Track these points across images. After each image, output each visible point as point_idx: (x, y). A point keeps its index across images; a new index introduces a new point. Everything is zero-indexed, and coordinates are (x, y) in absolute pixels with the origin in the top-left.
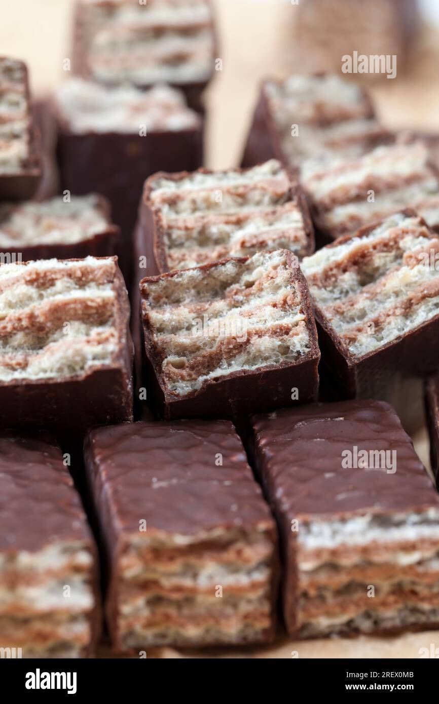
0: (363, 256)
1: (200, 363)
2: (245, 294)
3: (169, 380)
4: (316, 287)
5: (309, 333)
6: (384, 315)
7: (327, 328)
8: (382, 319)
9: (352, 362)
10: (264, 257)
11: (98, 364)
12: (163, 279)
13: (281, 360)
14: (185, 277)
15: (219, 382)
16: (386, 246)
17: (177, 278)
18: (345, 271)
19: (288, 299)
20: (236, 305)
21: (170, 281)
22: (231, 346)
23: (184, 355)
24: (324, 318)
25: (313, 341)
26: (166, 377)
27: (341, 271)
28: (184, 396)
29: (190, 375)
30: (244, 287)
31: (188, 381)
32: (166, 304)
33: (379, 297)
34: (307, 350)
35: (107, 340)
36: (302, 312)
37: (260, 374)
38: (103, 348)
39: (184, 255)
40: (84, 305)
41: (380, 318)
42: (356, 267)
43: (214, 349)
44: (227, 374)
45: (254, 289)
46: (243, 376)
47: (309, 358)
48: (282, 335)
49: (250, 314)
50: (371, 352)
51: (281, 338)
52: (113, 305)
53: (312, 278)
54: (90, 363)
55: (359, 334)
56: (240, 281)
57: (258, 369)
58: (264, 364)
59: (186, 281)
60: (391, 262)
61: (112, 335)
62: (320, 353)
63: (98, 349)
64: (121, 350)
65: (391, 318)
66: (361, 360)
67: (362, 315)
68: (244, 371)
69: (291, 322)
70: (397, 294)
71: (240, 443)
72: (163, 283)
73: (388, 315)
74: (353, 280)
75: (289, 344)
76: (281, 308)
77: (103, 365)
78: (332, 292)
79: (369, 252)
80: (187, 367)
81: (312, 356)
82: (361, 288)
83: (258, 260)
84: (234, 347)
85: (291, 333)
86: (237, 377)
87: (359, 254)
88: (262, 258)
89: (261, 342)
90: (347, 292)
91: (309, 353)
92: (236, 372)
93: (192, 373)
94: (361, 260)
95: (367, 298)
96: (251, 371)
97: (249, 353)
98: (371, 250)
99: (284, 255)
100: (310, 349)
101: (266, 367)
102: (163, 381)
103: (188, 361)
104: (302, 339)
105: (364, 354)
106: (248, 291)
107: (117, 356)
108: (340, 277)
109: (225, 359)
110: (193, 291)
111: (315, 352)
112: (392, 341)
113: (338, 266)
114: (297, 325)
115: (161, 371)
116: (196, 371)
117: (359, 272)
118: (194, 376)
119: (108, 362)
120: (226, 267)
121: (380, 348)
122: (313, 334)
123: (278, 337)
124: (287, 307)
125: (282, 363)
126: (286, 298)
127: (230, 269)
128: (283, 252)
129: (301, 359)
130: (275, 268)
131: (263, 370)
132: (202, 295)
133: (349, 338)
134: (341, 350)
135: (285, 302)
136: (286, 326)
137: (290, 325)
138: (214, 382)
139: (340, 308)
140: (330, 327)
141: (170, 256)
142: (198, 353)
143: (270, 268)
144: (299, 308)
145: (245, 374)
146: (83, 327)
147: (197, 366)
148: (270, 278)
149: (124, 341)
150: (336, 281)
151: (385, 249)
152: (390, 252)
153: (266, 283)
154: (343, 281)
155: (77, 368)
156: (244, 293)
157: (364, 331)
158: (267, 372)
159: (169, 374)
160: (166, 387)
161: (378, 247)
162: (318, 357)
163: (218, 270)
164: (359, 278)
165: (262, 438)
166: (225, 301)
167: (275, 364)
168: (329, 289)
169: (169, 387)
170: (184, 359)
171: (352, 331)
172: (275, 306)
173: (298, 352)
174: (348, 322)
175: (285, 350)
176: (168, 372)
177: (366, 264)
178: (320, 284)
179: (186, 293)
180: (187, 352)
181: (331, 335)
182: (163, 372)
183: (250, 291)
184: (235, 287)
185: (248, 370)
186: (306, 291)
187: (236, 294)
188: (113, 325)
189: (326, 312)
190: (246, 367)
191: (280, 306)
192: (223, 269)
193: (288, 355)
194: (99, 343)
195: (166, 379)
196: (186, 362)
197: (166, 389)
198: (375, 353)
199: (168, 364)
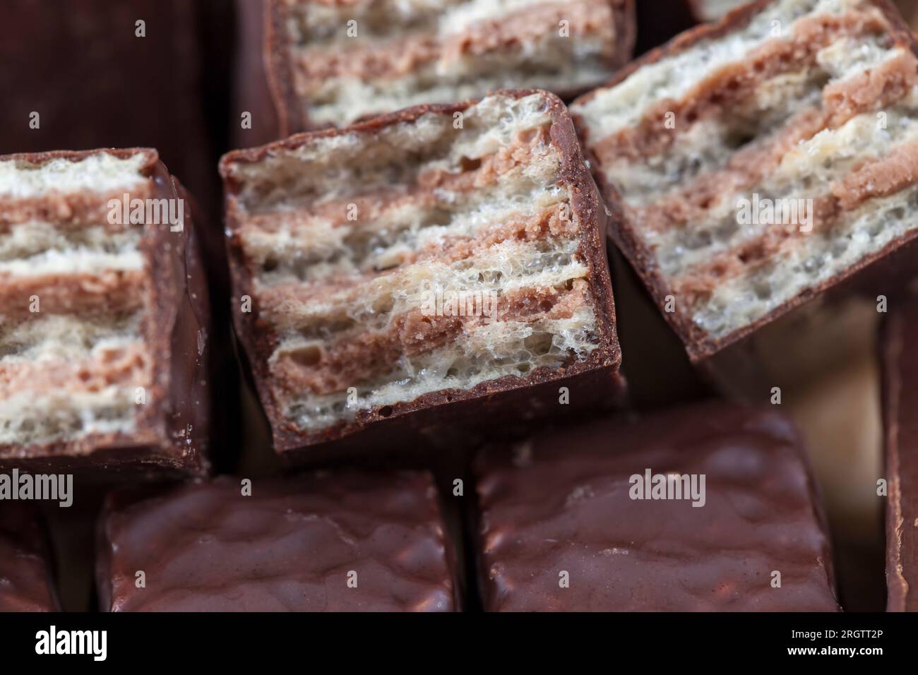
0: (734, 85)
1: (352, 358)
2: (461, 185)
3: (284, 394)
4: (624, 162)
5: (597, 307)
6: (776, 232)
7: (643, 271)
8: (771, 243)
9: (698, 353)
10: (503, 105)
11: (106, 427)
12: (274, 153)
13: (533, 367)
14: (323, 150)
15: (393, 416)
16: (785, 59)
17: (305, 152)
18: (692, 117)
19: (551, 223)
20: (440, 215)
21: (290, 158)
22: (420, 337)
23: (320, 335)
24: (638, 247)
25: (604, 327)
26: (279, 385)
27: (682, 120)
28: (316, 436)
29: (331, 383)
30: (457, 170)
31: (326, 395)
32: (282, 200)
33: (768, 186)
34: (591, 347)
35: (127, 372)
36: (580, 257)
37: (485, 398)
38: (118, 395)
39: (334, 63)
40: (75, 288)
41: (766, 240)
42: (717, 109)
43: (384, 332)
44: (412, 400)
45: (479, 177)
46: (445, 404)
47: (596, 365)
48: (535, 311)
49: (466, 252)
50: (742, 330)
51: (533, 317)
52: (141, 287)
53: (615, 142)
54: (90, 427)
55: (716, 281)
56: (451, 154)
57: (481, 387)
58: (494, 375)
59: (325, 159)
60: (799, 97)
61: (140, 363)
62: (620, 355)
63: (108, 395)
64: (157, 402)
65: (791, 245)
66: (719, 348)
67: (728, 227)
68: (449, 393)
69: (556, 283)
70: (807, 182)
71: (441, 551)
72: (274, 161)
73: (785, 235)
74: (710, 136)
75: (550, 331)
76: (537, 242)
77: (118, 435)
78: (661, 169)
79: (745, 79)
80: (326, 364)
81: (601, 361)
82: (728, 153)
83: (488, 112)
84: (427, 338)
85: (555, 309)
86: (432, 407)
87: (724, 83)
88: (497, 110)
89: (485, 334)
90: (697, 164)
91: (596, 355)
92: (430, 396)
93: (337, 378)
94: (728, 93)
95: (739, 188)
96: (465, 392)
97: (461, 350)
98: (751, 74)
99: (547, 109)
100: (597, 346)
101: (499, 382)
102: (272, 396)
103: (328, 349)
104: (579, 325)
105: (726, 335)
106: (464, 180)
107: (149, 417)
108: (681, 136)
109: (408, 356)
110: (344, 174)
111: (609, 351)
112: (792, 301)
113: (676, 109)
114: (569, 285)
115: (265, 372)
116: (346, 372)
117: (723, 118)
118: (340, 386)
119: (128, 426)
120: (416, 127)
121: (762, 319)
122: (605, 309)
123: (525, 314)
124: (550, 240)
125: (534, 373)
126: (548, 217)
127: (425, 130)
128: (543, 99)
129: (578, 365)
130: (526, 136)
131: (490, 391)
132: (365, 177)
133: (694, 291)
134: (674, 323)
135: (544, 226)
136: (543, 292)
137: (553, 292)
138: (382, 417)
139: (678, 209)
140: (651, 269)
141: (302, 67)
142: (349, 332)
143: (515, 138)
144: (573, 245)
145: (449, 399)
146: (76, 329)
147: (349, 363)
148: (513, 163)
149: (165, 378)
150: (672, 141)
151: (784, 66)
152: (797, 71)
153: (504, 173)
154: (686, 143)
155: (64, 426)
156: (457, 183)
157: (729, 274)
158: (500, 394)
159: (284, 380)
160: (278, 409)
161: (768, 66)
162: (616, 364)
163: (399, 133)
164: (724, 129)
165: (494, 530)
166: (414, 203)
167: (518, 374)
168: (655, 161)
169: (285, 410)
170: (318, 343)
171: (703, 271)
172: (521, 235)
173: (571, 351)
174: (695, 247)
175: (543, 343)
176: (281, 375)
177: (740, 103)
178: (634, 152)
179: (330, 177)
180: (325, 329)
181: (652, 289)
182: (272, 375)
183: (473, 181)
184: (438, 166)
185: (458, 391)
186: (589, 211)
187: (440, 183)
188: (143, 331)
189: (643, 229)
190: (454, 383)
191: (533, 236)
192: (409, 131)
193: (549, 354)
194: (110, 380)
195: (278, 393)
196: (323, 351)
197: (277, 414)
198: (751, 331)
199: (282, 356)
